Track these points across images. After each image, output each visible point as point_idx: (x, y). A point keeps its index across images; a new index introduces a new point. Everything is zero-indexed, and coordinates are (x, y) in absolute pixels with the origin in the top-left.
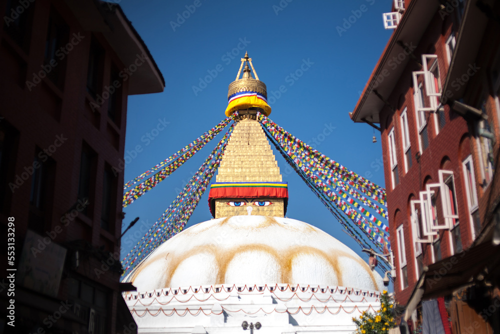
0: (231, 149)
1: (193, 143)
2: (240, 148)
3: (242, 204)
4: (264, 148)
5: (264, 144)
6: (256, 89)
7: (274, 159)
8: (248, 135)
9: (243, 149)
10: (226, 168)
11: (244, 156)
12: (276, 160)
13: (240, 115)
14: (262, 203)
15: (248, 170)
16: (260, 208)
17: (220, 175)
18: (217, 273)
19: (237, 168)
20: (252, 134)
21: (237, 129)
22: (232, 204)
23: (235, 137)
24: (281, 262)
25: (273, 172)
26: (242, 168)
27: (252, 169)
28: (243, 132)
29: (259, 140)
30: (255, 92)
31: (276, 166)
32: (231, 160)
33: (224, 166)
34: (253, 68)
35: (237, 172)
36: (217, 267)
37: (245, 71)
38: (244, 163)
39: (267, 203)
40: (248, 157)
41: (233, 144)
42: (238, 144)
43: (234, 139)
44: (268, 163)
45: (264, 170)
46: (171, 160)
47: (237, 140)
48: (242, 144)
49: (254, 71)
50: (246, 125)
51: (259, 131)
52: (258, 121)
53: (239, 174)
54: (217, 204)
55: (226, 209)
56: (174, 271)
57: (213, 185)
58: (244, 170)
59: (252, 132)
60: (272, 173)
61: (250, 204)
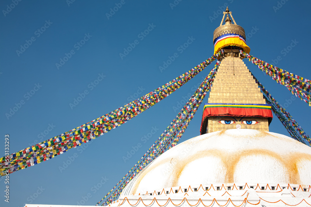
0: (219, 78)
1: (188, 72)
2: (227, 77)
3: (232, 122)
4: (248, 78)
5: (247, 75)
6: (238, 32)
7: (257, 87)
8: (232, 68)
9: (230, 78)
10: (216, 92)
11: (231, 83)
12: (258, 87)
13: (225, 53)
14: (249, 122)
15: (235, 95)
16: (248, 126)
17: (211, 98)
18: (225, 173)
19: (226, 93)
20: (236, 67)
21: (223, 63)
22: (223, 122)
23: (222, 69)
24: (286, 165)
25: (257, 96)
26: (230, 93)
27: (239, 94)
28: (228, 65)
29: (243, 71)
30: (238, 35)
31: (259, 92)
32: (220, 86)
33: (214, 91)
34: (233, 19)
35: (226, 96)
36: (224, 168)
37: (227, 21)
38: (231, 89)
39: (254, 122)
40: (234, 84)
41: (221, 74)
42: (225, 74)
43: (221, 71)
44: (252, 89)
45: (249, 95)
46: (170, 84)
47: (224, 71)
48: (228, 75)
49: (234, 21)
50: (230, 61)
51: (242, 65)
52: (240, 58)
53: (228, 97)
54: (210, 122)
55: (217, 126)
56: (180, 172)
57: (206, 106)
58: (232, 94)
59: (236, 66)
60: (256, 98)
61: (238, 122)
